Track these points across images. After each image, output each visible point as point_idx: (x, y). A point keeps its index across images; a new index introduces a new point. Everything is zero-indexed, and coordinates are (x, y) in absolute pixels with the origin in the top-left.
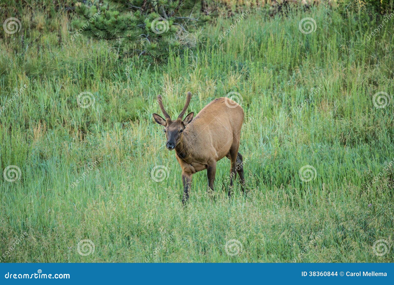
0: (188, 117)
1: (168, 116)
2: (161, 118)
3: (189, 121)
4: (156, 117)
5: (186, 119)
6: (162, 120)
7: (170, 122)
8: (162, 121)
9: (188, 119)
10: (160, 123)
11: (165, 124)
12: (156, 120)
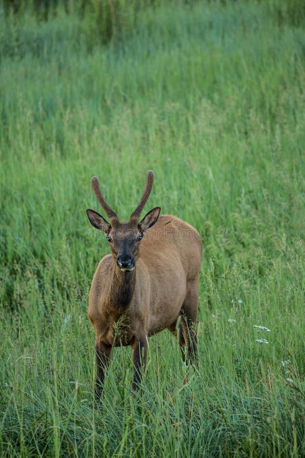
0: (149, 216)
1: (112, 214)
2: (101, 218)
3: (151, 222)
4: (92, 216)
5: (146, 220)
6: (102, 221)
7: (117, 225)
8: (102, 223)
9: (150, 219)
10: (98, 227)
12: (91, 221)
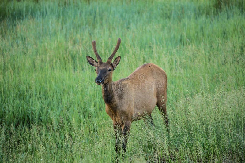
0: (116, 60)
2: (94, 60)
5: (115, 62)
8: (95, 63)
9: (117, 61)
10: (92, 65)
11: (97, 65)
12: (89, 62)
